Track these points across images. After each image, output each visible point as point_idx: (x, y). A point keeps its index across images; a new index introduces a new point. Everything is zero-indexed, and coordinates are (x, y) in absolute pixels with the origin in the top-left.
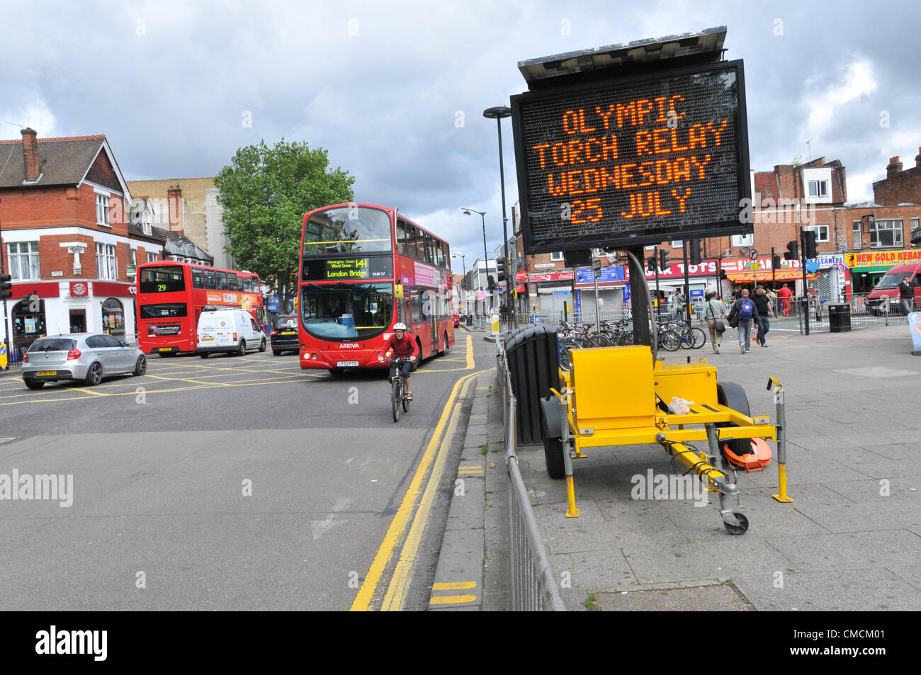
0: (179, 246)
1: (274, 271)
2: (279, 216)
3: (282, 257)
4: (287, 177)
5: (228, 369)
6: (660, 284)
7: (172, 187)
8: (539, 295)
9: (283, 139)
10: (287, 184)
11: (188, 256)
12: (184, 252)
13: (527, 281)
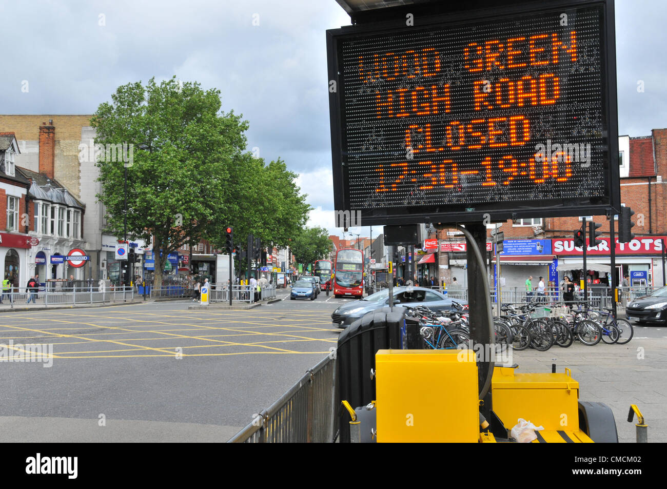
0: (47, 190)
1: (151, 224)
2: (162, 162)
3: (161, 208)
4: (173, 119)
5: (68, 336)
6: (588, 262)
7: (44, 123)
8: (450, 267)
9: (174, 77)
10: (172, 127)
11: (55, 202)
12: (52, 197)
13: (437, 251)
